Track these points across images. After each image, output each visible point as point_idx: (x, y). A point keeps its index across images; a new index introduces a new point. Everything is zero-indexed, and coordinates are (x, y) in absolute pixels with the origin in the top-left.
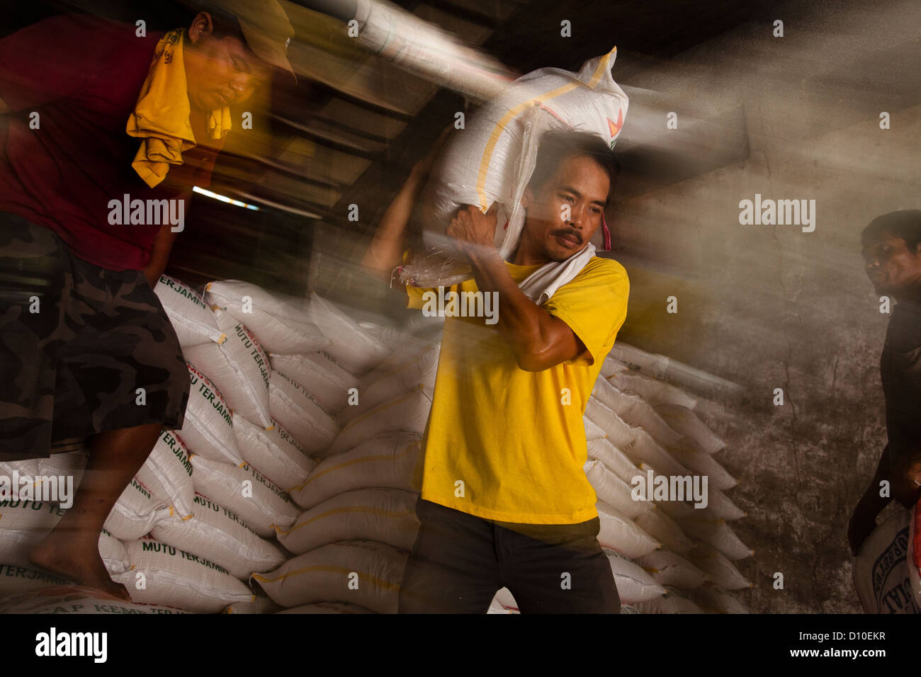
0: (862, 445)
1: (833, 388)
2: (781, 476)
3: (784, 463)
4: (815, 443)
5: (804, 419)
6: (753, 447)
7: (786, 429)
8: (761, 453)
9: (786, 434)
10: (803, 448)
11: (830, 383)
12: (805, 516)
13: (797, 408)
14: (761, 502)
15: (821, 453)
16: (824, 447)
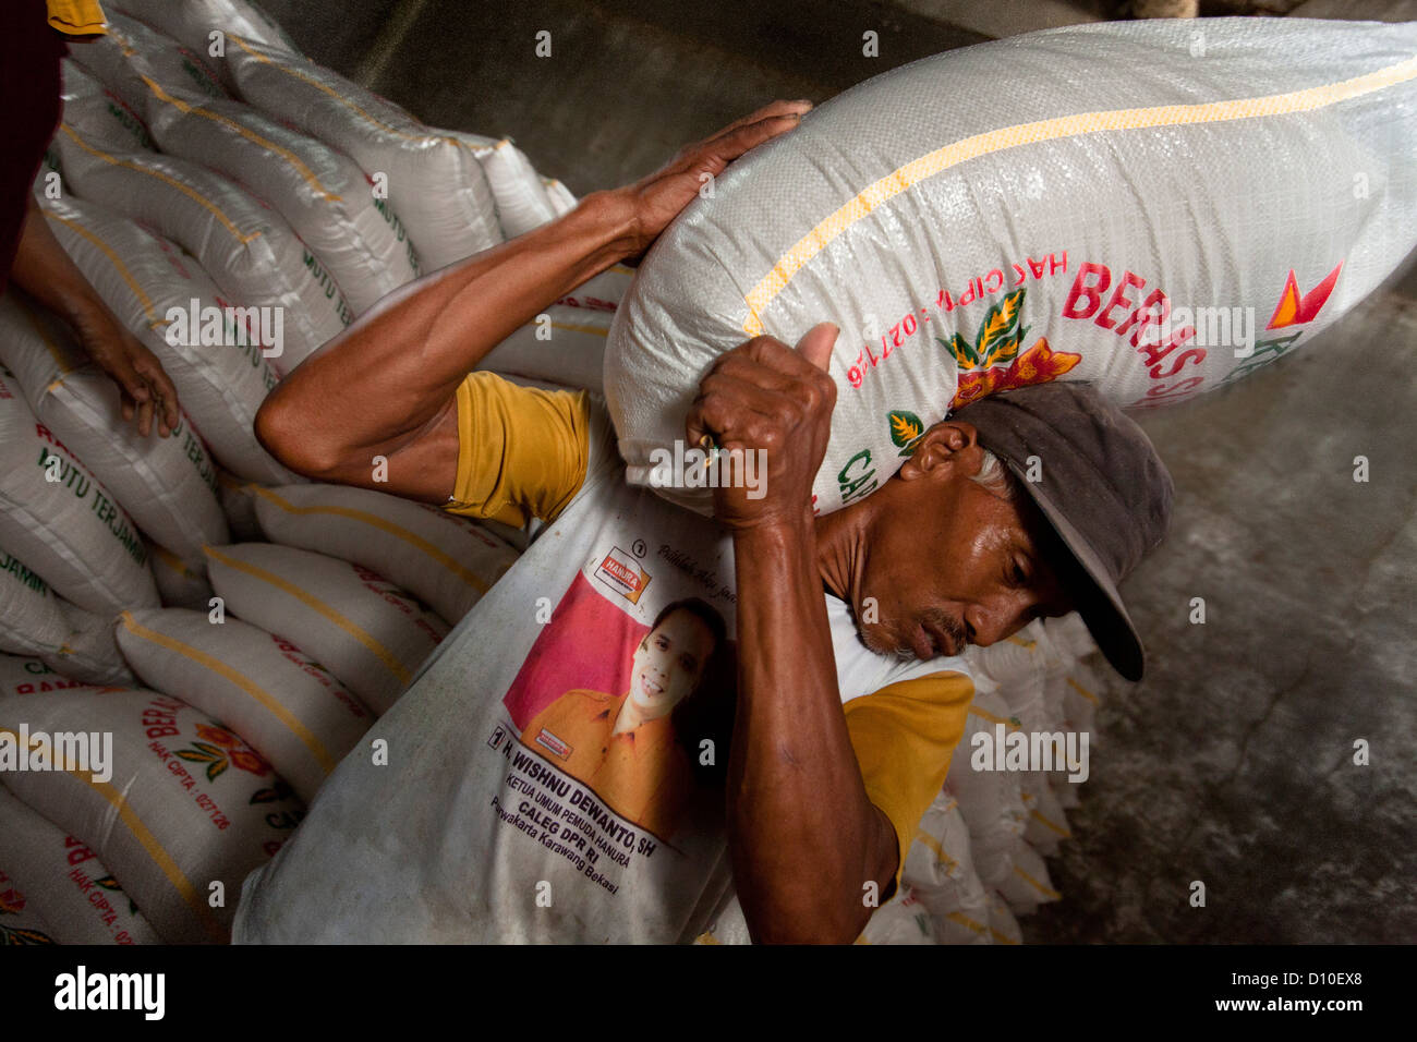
0: (1302, 882)
1: (1322, 780)
2: (1150, 841)
3: (1167, 827)
4: (1235, 832)
5: (1244, 790)
6: (1137, 775)
7: (1206, 783)
8: (1142, 791)
9: (1201, 791)
10: (1211, 827)
11: (1324, 768)
12: (1145, 912)
13: (1245, 769)
14: (1092, 853)
15: (1234, 851)
16: (1243, 846)
